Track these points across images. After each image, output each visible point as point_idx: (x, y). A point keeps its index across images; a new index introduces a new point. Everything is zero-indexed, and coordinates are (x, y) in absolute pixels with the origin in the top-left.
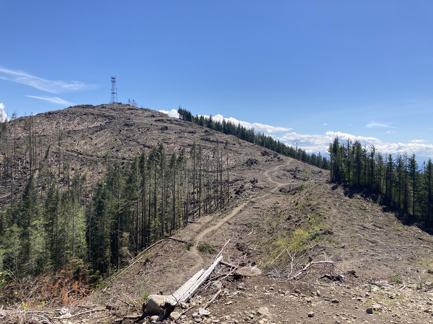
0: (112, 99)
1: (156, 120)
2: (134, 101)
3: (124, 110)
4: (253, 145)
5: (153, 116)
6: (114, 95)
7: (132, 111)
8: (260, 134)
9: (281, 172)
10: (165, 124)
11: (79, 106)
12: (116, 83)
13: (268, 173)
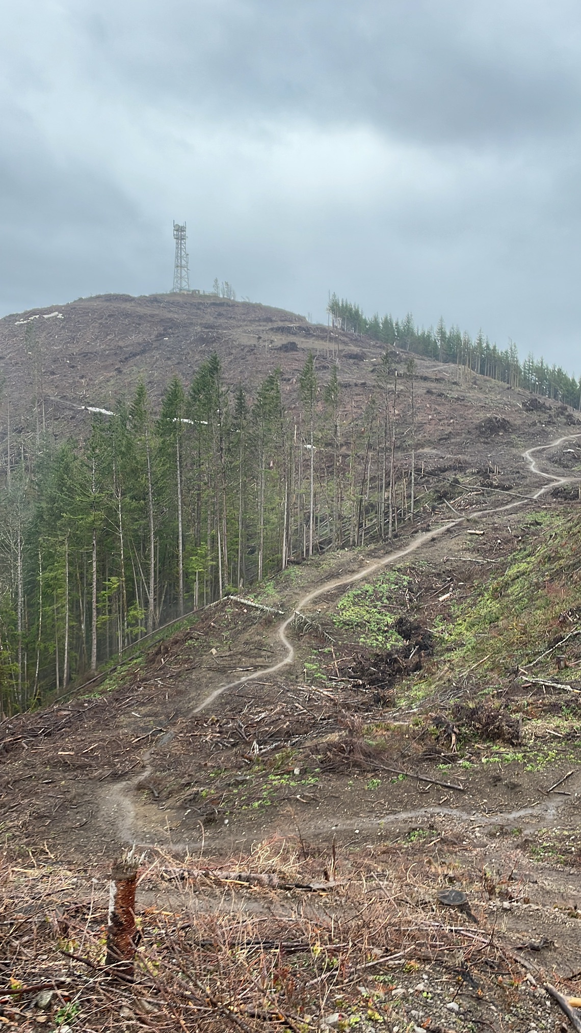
0: (177, 282)
1: (272, 329)
2: (227, 284)
3: (203, 308)
4: (508, 389)
5: (268, 320)
6: (181, 272)
7: (221, 310)
8: (532, 363)
9: (569, 450)
10: (292, 339)
11: (98, 297)
12: (187, 241)
13: (533, 452)
